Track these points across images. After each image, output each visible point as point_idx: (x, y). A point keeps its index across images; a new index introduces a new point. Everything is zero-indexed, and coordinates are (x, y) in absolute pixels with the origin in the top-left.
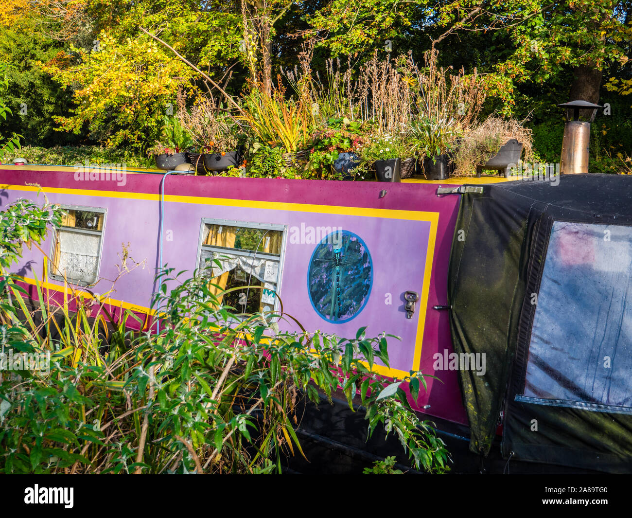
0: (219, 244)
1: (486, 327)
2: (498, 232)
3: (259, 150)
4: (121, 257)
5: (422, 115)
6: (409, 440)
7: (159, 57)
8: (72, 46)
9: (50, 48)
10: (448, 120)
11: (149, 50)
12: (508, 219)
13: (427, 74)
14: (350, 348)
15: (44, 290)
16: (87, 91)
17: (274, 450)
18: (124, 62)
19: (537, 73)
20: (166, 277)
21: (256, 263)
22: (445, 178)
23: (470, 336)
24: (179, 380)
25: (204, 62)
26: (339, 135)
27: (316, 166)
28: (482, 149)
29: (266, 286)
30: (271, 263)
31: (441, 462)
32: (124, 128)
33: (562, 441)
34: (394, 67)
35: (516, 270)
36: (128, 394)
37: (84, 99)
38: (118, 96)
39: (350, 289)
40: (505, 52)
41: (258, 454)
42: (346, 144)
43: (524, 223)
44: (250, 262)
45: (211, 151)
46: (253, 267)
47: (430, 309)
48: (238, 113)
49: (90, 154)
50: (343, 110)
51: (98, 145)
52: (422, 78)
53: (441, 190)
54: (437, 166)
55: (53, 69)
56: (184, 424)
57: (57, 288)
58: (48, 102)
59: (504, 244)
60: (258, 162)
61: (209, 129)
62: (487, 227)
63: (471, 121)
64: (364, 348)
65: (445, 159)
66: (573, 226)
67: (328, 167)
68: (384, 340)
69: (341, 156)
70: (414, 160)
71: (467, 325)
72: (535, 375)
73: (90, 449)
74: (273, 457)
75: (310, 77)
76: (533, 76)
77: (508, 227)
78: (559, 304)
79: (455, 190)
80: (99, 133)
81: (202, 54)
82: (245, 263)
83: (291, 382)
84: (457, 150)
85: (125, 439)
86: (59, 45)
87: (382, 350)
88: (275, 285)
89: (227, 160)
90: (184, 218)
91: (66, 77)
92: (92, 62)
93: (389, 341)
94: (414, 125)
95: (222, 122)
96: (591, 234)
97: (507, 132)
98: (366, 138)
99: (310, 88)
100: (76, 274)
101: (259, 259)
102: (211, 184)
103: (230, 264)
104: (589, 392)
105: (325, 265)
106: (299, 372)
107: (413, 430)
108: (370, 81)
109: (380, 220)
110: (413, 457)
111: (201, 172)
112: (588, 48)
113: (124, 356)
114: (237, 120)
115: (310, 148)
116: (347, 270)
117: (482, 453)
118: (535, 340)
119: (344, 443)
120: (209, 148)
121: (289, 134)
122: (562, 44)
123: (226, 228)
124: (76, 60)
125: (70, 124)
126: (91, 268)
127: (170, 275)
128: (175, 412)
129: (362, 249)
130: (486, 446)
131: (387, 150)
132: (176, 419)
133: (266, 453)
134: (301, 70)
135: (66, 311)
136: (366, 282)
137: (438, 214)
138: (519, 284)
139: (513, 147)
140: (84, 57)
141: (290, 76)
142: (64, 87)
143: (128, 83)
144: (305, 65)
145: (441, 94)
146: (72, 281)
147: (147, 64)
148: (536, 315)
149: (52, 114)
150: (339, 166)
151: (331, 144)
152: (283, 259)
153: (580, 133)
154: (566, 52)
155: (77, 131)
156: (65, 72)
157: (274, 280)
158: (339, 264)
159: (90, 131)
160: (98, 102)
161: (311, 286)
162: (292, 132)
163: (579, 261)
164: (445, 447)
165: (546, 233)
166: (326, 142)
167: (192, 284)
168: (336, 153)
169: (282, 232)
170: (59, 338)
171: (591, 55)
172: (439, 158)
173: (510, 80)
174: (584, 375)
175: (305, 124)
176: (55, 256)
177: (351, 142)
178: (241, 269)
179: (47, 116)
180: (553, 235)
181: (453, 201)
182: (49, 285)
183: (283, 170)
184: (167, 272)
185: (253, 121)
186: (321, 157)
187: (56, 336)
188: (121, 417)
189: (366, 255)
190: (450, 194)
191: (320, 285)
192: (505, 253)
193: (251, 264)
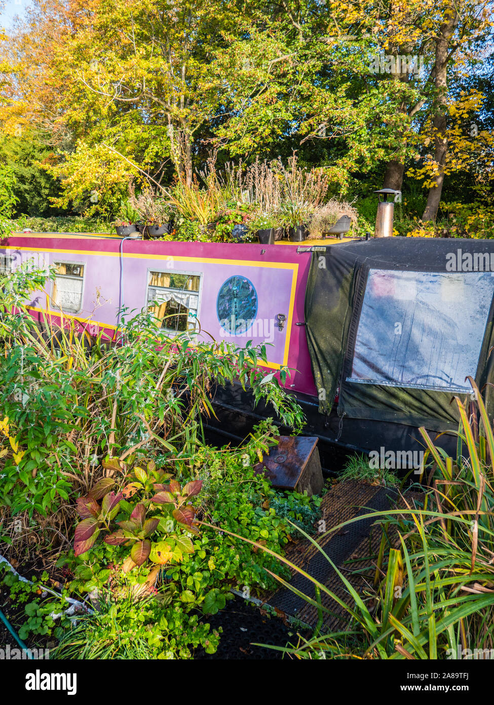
0: (160, 284)
1: (328, 336)
2: (336, 277)
3: (183, 223)
4: (96, 296)
5: (288, 199)
6: (280, 407)
7: (117, 156)
8: (59, 150)
9: (45, 151)
10: (304, 202)
11: (110, 152)
12: (342, 268)
13: (291, 172)
14: (242, 353)
15: (48, 316)
16: (70, 180)
17: (198, 415)
18: (93, 160)
19: (363, 166)
20: (123, 313)
21: (183, 296)
22: (303, 240)
23: (319, 342)
24: (135, 378)
25: (147, 160)
26: (234, 213)
27: (220, 233)
28: (325, 222)
29: (191, 311)
30: (193, 297)
31: (300, 421)
32: (96, 204)
33: (374, 405)
34: (269, 167)
35: (346, 300)
36: (104, 386)
37: (68, 185)
38: (91, 183)
39: (243, 313)
40: (343, 151)
41: (188, 418)
42: (239, 219)
43: (352, 270)
44: (180, 296)
45: (152, 224)
46: (182, 299)
47: (294, 325)
48: (169, 199)
49: (74, 222)
50: (237, 196)
51: (79, 215)
52: (287, 175)
53: (300, 250)
54: (298, 233)
55: (46, 166)
56: (139, 406)
57: (56, 314)
58: (45, 188)
59: (339, 283)
60: (183, 231)
61: (150, 210)
62: (328, 273)
63: (319, 202)
64: (251, 354)
65: (303, 228)
66: (382, 272)
67: (228, 234)
68: (264, 346)
69: (236, 227)
70: (283, 229)
71: (316, 334)
72: (358, 365)
73: (81, 420)
74: (197, 419)
75: (215, 175)
76: (360, 168)
77: (341, 273)
78: (373, 321)
79: (309, 250)
80: (79, 208)
81: (146, 154)
82: (176, 297)
83: (206, 375)
84: (310, 222)
85: (103, 414)
86: (50, 148)
87: (263, 353)
88: (196, 310)
89: (163, 229)
90: (136, 268)
91: (55, 171)
92: (72, 160)
93: (267, 347)
94: (282, 207)
95: (159, 205)
96: (393, 276)
97: (341, 211)
98: (252, 215)
99: (215, 181)
100: (68, 305)
101: (186, 294)
102: (153, 246)
103: (167, 297)
104: (390, 375)
105: (227, 298)
106: (211, 368)
107: (282, 401)
108: (254, 178)
109: (261, 269)
110: (282, 418)
111: (146, 237)
112: (395, 149)
113: (100, 361)
114: (169, 203)
115: (216, 221)
116: (241, 301)
117: (326, 413)
118: (359, 343)
119: (241, 409)
120: (151, 222)
121: (202, 213)
122: (379, 146)
123: (163, 274)
124: (61, 159)
125: (60, 203)
126: (77, 301)
127: (126, 312)
128: (133, 398)
129: (251, 287)
130: (328, 409)
131: (265, 223)
132: (134, 403)
133: (193, 417)
134: (208, 170)
135: (62, 329)
136: (253, 308)
137: (297, 265)
138: (349, 309)
139: (345, 220)
140: (67, 157)
141: (202, 174)
142: (55, 178)
143: (97, 175)
144: (212, 166)
145: (299, 185)
146: (65, 309)
147: (109, 162)
148: (359, 328)
149: (48, 195)
150: (235, 234)
151: (229, 219)
152: (200, 294)
153: (387, 210)
154: (381, 152)
155: (65, 207)
156: (54, 168)
157: (195, 308)
158: (236, 297)
159: (73, 207)
160: (78, 187)
161: (219, 311)
162: (204, 212)
163: (385, 294)
164: (302, 411)
165: (365, 276)
166: (226, 218)
167: (140, 317)
168: (233, 225)
169: (199, 277)
170: (59, 347)
171: (397, 154)
172: (299, 228)
173: (345, 171)
174: (388, 364)
175: (213, 205)
176: (53, 293)
177: (242, 218)
178: (174, 300)
179: (45, 197)
180: (370, 278)
181: (307, 257)
182: (51, 312)
183: (199, 236)
184: (124, 310)
185: (178, 204)
186: (223, 228)
187: (57, 346)
188: (100, 400)
189: (253, 291)
190: (305, 252)
191: (224, 310)
192: (340, 289)
193: (181, 297)
